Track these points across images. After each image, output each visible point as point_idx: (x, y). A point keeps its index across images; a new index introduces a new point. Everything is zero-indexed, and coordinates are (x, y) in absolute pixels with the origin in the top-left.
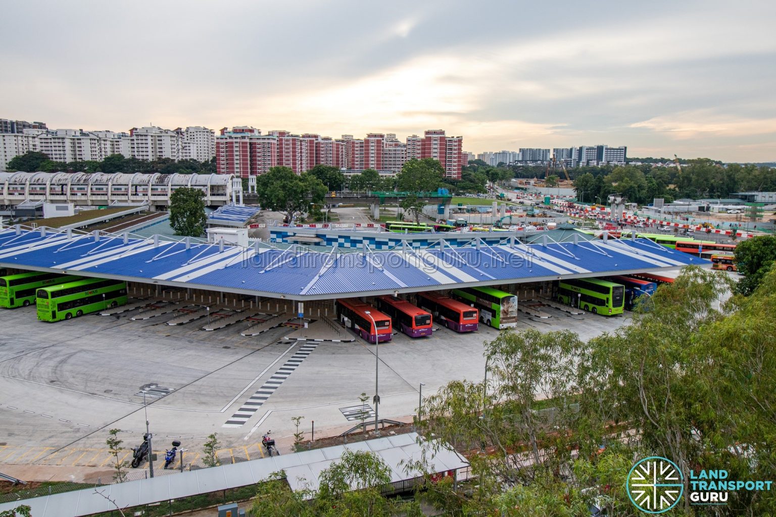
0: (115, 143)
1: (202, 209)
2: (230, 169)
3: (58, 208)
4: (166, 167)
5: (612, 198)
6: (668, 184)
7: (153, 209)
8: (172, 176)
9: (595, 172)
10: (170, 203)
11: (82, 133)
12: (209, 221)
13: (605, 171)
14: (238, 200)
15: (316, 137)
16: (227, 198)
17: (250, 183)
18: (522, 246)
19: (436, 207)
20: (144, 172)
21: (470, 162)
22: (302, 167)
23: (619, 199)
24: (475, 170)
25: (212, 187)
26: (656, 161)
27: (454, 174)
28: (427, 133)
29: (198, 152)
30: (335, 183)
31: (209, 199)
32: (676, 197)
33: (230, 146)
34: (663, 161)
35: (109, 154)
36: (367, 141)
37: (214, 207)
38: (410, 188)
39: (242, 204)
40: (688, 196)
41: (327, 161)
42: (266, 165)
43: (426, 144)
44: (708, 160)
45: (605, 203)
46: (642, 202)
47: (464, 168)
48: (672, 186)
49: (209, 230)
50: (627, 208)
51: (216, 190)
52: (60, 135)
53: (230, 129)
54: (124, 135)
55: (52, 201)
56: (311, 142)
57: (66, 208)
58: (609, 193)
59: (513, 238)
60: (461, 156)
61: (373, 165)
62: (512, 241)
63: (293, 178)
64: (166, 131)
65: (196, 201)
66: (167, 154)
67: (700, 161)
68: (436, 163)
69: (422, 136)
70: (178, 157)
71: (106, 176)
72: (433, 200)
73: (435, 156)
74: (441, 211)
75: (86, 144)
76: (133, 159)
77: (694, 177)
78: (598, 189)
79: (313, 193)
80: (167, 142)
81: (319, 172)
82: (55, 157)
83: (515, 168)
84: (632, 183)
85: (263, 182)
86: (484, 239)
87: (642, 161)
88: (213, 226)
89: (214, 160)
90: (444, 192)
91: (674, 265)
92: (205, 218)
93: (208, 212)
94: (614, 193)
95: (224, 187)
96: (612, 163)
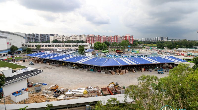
0: (69, 38)
1: (84, 49)
2: (89, 42)
3: (59, 49)
4: (78, 42)
5: (165, 48)
6: (177, 45)
7: (75, 50)
8: (79, 44)
9: (161, 42)
10: (78, 48)
11: (64, 36)
12: (85, 52)
13: (163, 42)
14: (90, 48)
15: (105, 36)
16: (88, 48)
17: (93, 45)
18: (145, 57)
19: (128, 49)
20: (74, 43)
21: (135, 40)
22: (102, 42)
23: (166, 48)
24: (136, 42)
25: (86, 45)
26: (174, 40)
27: (131, 43)
28: (126, 35)
29: (83, 39)
30: (108, 45)
31: (85, 48)
32: (179, 48)
33: (89, 38)
34: (176, 40)
35: (68, 40)
36: (114, 37)
37: (86, 49)
38: (123, 46)
39: (91, 49)
40: (181, 47)
41: (107, 41)
42: (96, 42)
43: (126, 37)
44: (186, 40)
45: (163, 49)
46: (171, 48)
47: (133, 42)
48: (178, 45)
49: (85, 53)
50: (168, 50)
51: (87, 46)
52: (60, 36)
53: (89, 35)
54: (71, 36)
55: (59, 48)
56: (104, 37)
57: (61, 49)
58: (164, 47)
59: (144, 56)
60: (133, 39)
61: (115, 41)
62: (143, 56)
63: (100, 44)
64: (78, 35)
65: (83, 48)
66: (78, 39)
67: (184, 40)
68: (128, 41)
69: (125, 36)
70: (80, 40)
71: (68, 44)
72: (127, 48)
73: (128, 39)
74: (129, 50)
75: (64, 38)
76: (72, 41)
77: (183, 43)
78: (162, 46)
79: (104, 47)
80: (78, 37)
81: (105, 43)
82: (59, 40)
83: (144, 42)
84: (169, 45)
85: (95, 45)
86: (138, 56)
87: (171, 40)
88: (86, 53)
89: (86, 40)
90: (129, 46)
91: (179, 62)
92: (84, 51)
93: (85, 50)
94: (165, 46)
95: (88, 45)
96: (165, 41)
